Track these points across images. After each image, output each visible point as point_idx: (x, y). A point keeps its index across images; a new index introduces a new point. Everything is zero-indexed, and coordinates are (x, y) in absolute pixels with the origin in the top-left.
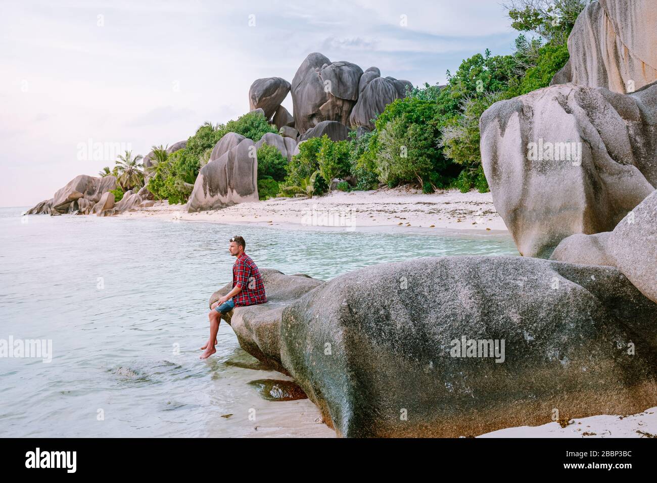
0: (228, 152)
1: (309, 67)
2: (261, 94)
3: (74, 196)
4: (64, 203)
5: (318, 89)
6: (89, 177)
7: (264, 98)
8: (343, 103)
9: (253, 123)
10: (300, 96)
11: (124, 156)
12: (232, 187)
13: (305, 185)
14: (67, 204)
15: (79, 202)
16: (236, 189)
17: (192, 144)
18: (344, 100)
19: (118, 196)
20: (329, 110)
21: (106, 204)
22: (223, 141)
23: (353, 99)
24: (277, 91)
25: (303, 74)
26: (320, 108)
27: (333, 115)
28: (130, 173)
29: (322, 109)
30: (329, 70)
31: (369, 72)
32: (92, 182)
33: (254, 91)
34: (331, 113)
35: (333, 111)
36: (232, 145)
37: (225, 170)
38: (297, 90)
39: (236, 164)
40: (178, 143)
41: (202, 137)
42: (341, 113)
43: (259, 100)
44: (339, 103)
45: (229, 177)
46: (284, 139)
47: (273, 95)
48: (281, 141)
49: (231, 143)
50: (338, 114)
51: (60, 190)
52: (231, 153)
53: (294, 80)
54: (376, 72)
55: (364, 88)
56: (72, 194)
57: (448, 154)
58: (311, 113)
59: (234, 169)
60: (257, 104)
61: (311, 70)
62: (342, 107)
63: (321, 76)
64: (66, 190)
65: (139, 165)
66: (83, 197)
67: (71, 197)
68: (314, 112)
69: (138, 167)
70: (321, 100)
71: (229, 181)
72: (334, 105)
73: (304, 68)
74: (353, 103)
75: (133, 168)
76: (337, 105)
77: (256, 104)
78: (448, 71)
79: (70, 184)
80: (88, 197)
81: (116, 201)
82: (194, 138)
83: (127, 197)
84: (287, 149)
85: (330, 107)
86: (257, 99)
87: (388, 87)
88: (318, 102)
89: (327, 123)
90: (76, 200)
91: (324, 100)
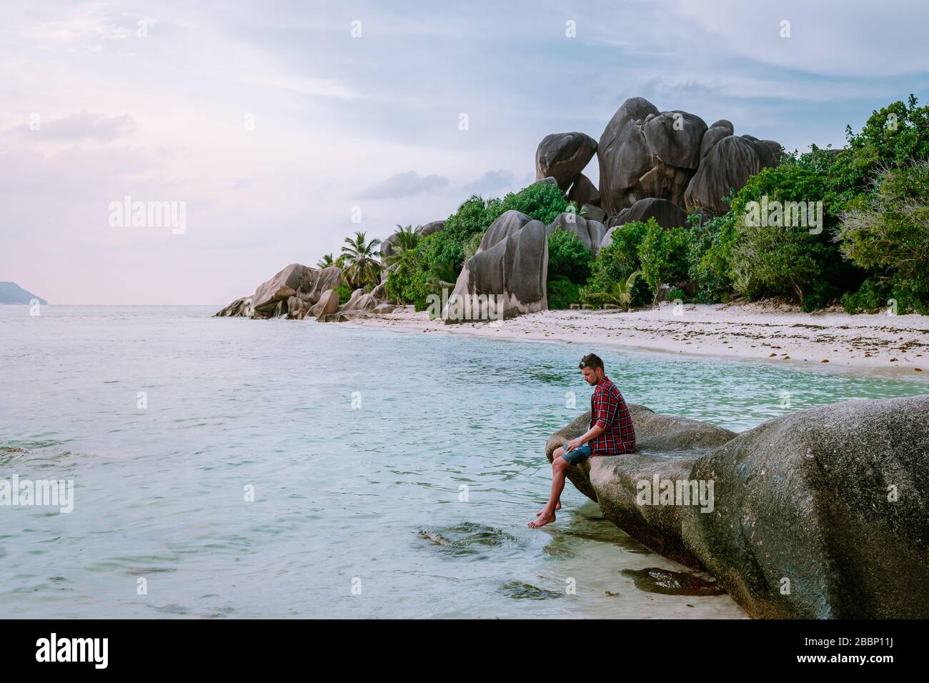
0: (507, 238)
1: (626, 120)
2: (554, 157)
3: (283, 294)
4: (268, 303)
5: (639, 151)
6: (304, 267)
7: (558, 163)
8: (675, 173)
9: (542, 198)
10: (611, 161)
11: (355, 239)
12: (510, 289)
13: (618, 291)
14: (274, 304)
15: (289, 302)
16: (515, 293)
17: (453, 225)
18: (676, 169)
19: (344, 296)
20: (653, 183)
21: (326, 307)
22: (499, 223)
23: (691, 167)
24: (577, 153)
25: (617, 128)
26: (640, 180)
27: (659, 189)
28: (362, 263)
29: (644, 181)
30: (656, 123)
31: (717, 128)
32: (308, 274)
33: (543, 153)
34: (656, 186)
35: (659, 184)
36: (512, 229)
37: (501, 264)
38: (606, 153)
39: (517, 255)
40: (431, 224)
41: (468, 216)
42: (671, 189)
43: (551, 165)
44: (670, 172)
45: (507, 275)
46: (588, 223)
47: (571, 159)
48: (583, 226)
49: (511, 225)
50: (667, 187)
51: (264, 284)
52: (510, 240)
53: (603, 137)
54: (726, 127)
55: (709, 151)
56: (280, 290)
57: (847, 252)
58: (626, 186)
59: (514, 265)
60: (548, 171)
61: (629, 123)
62: (674, 178)
63: (644, 132)
64: (273, 284)
65: (375, 253)
66: (295, 296)
67: (279, 294)
68: (631, 185)
69: (373, 256)
70: (642, 168)
71: (507, 281)
72: (661, 175)
73: (618, 120)
74: (690, 173)
75: (367, 256)
76: (666, 176)
77: (545, 171)
78: (848, 126)
79: (278, 276)
80: (301, 295)
81: (340, 303)
82: (457, 217)
83: (356, 298)
84: (591, 237)
85: (656, 178)
86: (548, 164)
87: (745, 150)
88: (637, 170)
89: (650, 202)
90: (285, 299)
91: (646, 167)
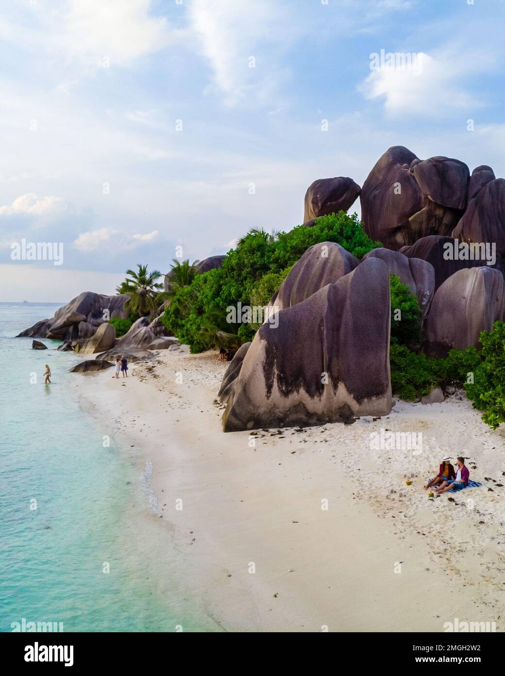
1: (391, 164)
2: (326, 197)
3: (74, 319)
4: (61, 327)
5: (410, 192)
6: (96, 295)
7: (329, 203)
8: (444, 214)
10: (378, 203)
11: (137, 271)
14: (64, 329)
15: (80, 327)
17: (234, 262)
18: (446, 209)
19: (122, 328)
20: (421, 223)
21: (101, 341)
23: (460, 208)
24: (345, 195)
25: (383, 172)
26: (410, 219)
27: (427, 229)
28: (143, 295)
29: (413, 220)
31: (479, 173)
32: (99, 301)
33: (315, 194)
34: (424, 226)
35: (428, 224)
38: (372, 195)
40: (210, 258)
42: (438, 228)
43: (323, 205)
44: (439, 212)
47: (340, 200)
50: (435, 227)
51: (60, 309)
53: (367, 183)
54: (487, 172)
55: (476, 193)
56: (71, 316)
58: (395, 225)
60: (319, 212)
61: (396, 167)
62: (442, 218)
63: (414, 174)
64: (68, 309)
65: (156, 285)
66: (85, 321)
67: (70, 319)
68: (399, 224)
69: (154, 287)
70: (413, 207)
72: (430, 215)
73: (384, 164)
74: (459, 214)
75: (148, 288)
76: (436, 216)
77: (317, 211)
79: (73, 302)
80: (92, 320)
81: (118, 336)
82: (238, 252)
83: (134, 329)
85: (425, 217)
86: (320, 205)
88: (408, 209)
90: (76, 324)
91: (416, 207)
